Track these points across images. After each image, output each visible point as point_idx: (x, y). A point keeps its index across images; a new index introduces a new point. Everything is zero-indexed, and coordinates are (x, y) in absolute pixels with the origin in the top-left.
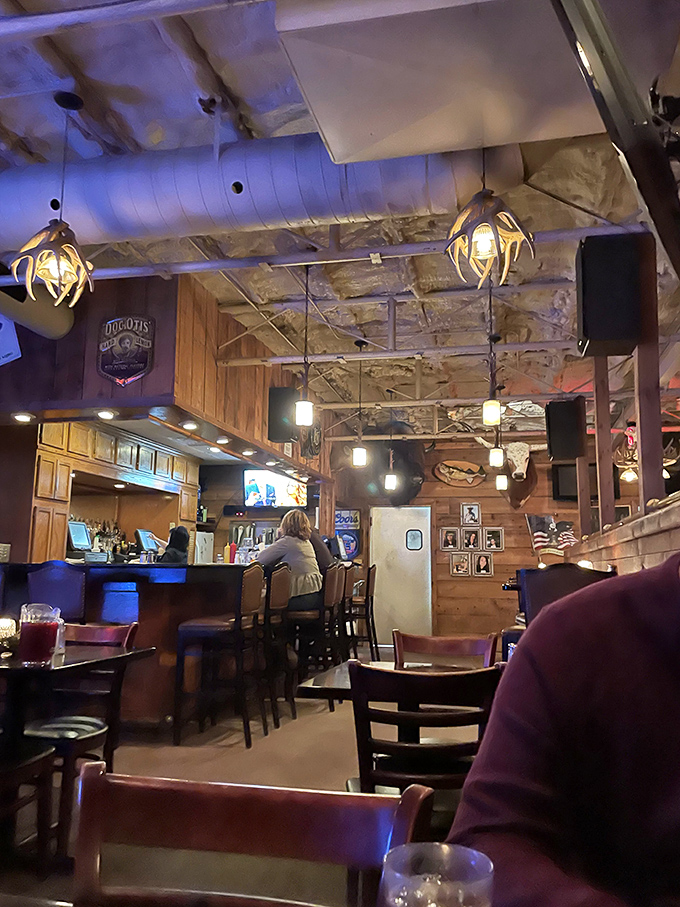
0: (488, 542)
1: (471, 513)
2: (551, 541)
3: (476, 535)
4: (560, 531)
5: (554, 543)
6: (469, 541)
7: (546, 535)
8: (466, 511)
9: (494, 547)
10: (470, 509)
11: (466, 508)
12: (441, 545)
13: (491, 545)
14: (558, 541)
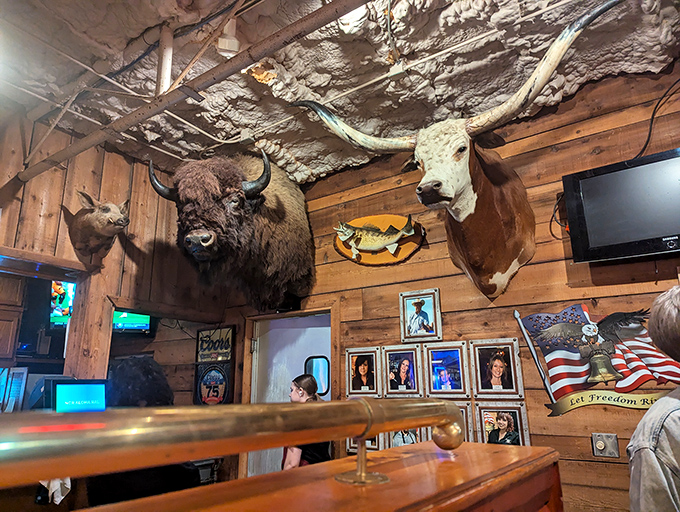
0: (434, 378)
1: (420, 312)
2: (592, 371)
3: (411, 362)
4: (613, 339)
5: (603, 374)
6: (397, 375)
7: (576, 357)
8: (411, 311)
9: (447, 387)
10: (419, 305)
11: (410, 303)
12: (348, 387)
13: (441, 383)
14: (613, 369)
